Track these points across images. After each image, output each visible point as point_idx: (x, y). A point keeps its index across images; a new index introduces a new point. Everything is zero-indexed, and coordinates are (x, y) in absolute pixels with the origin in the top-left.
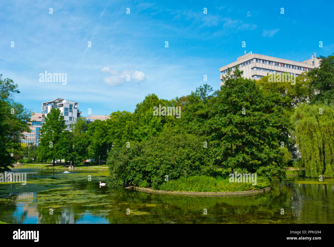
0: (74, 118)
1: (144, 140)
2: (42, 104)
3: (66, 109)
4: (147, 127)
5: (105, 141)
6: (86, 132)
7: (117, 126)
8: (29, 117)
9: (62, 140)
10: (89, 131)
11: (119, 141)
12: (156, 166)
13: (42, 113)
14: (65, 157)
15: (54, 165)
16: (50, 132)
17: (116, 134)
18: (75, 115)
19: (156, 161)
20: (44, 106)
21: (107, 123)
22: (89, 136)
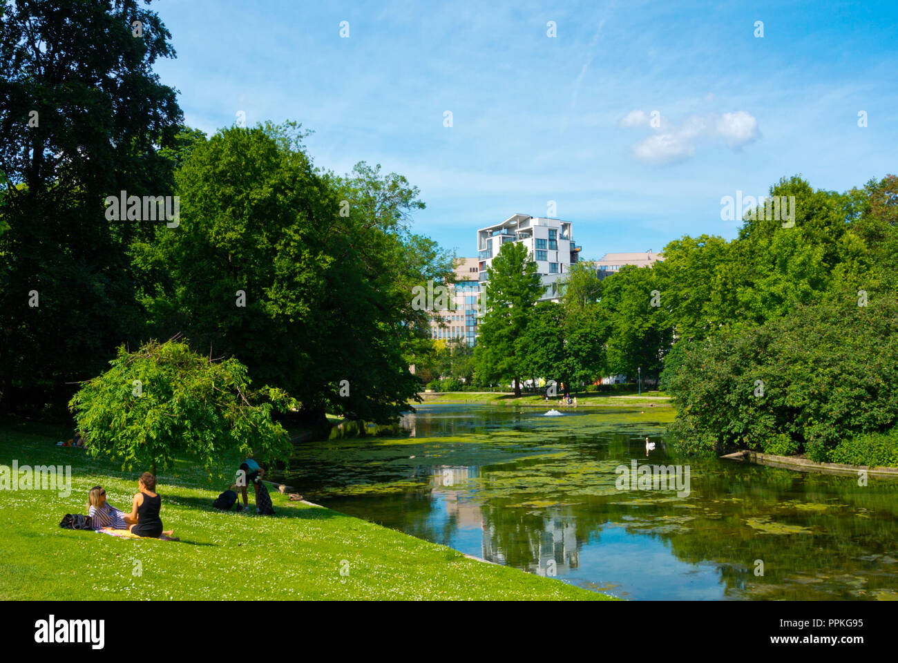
0: (561, 264)
1: (772, 317)
2: (478, 234)
3: (540, 243)
4: (780, 279)
5: (653, 325)
6: (598, 301)
7: (686, 279)
8: (453, 270)
9: (534, 326)
10: (606, 299)
11: (694, 323)
12: (818, 391)
13: (479, 257)
14: (546, 372)
15: (518, 393)
16: (503, 307)
17: (684, 304)
18: (565, 258)
19: (817, 376)
20: (483, 239)
21: (657, 275)
22: (607, 313)
